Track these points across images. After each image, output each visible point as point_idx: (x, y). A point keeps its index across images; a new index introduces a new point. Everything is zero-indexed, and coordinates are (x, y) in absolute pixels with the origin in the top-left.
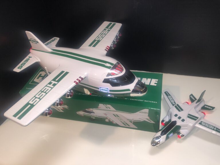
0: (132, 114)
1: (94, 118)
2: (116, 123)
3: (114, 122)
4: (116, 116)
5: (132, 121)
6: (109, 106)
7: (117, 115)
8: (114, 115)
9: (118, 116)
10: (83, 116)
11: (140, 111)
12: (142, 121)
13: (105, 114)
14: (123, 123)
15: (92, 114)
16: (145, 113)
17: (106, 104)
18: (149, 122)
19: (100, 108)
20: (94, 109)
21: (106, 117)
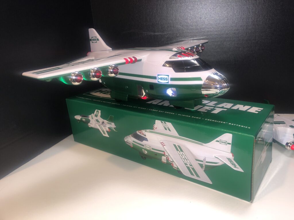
0: (204, 144)
1: (146, 152)
2: (178, 168)
3: (175, 166)
4: (177, 150)
5: (204, 164)
6: (169, 125)
7: (179, 147)
8: (175, 145)
9: (182, 151)
10: (132, 146)
11: (218, 139)
12: (220, 163)
13: (162, 143)
14: (188, 168)
15: (144, 142)
16: (226, 143)
17: (165, 121)
18: (232, 167)
19: (156, 128)
20: (148, 130)
21: (163, 150)
